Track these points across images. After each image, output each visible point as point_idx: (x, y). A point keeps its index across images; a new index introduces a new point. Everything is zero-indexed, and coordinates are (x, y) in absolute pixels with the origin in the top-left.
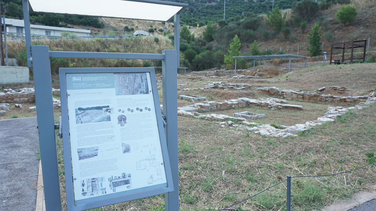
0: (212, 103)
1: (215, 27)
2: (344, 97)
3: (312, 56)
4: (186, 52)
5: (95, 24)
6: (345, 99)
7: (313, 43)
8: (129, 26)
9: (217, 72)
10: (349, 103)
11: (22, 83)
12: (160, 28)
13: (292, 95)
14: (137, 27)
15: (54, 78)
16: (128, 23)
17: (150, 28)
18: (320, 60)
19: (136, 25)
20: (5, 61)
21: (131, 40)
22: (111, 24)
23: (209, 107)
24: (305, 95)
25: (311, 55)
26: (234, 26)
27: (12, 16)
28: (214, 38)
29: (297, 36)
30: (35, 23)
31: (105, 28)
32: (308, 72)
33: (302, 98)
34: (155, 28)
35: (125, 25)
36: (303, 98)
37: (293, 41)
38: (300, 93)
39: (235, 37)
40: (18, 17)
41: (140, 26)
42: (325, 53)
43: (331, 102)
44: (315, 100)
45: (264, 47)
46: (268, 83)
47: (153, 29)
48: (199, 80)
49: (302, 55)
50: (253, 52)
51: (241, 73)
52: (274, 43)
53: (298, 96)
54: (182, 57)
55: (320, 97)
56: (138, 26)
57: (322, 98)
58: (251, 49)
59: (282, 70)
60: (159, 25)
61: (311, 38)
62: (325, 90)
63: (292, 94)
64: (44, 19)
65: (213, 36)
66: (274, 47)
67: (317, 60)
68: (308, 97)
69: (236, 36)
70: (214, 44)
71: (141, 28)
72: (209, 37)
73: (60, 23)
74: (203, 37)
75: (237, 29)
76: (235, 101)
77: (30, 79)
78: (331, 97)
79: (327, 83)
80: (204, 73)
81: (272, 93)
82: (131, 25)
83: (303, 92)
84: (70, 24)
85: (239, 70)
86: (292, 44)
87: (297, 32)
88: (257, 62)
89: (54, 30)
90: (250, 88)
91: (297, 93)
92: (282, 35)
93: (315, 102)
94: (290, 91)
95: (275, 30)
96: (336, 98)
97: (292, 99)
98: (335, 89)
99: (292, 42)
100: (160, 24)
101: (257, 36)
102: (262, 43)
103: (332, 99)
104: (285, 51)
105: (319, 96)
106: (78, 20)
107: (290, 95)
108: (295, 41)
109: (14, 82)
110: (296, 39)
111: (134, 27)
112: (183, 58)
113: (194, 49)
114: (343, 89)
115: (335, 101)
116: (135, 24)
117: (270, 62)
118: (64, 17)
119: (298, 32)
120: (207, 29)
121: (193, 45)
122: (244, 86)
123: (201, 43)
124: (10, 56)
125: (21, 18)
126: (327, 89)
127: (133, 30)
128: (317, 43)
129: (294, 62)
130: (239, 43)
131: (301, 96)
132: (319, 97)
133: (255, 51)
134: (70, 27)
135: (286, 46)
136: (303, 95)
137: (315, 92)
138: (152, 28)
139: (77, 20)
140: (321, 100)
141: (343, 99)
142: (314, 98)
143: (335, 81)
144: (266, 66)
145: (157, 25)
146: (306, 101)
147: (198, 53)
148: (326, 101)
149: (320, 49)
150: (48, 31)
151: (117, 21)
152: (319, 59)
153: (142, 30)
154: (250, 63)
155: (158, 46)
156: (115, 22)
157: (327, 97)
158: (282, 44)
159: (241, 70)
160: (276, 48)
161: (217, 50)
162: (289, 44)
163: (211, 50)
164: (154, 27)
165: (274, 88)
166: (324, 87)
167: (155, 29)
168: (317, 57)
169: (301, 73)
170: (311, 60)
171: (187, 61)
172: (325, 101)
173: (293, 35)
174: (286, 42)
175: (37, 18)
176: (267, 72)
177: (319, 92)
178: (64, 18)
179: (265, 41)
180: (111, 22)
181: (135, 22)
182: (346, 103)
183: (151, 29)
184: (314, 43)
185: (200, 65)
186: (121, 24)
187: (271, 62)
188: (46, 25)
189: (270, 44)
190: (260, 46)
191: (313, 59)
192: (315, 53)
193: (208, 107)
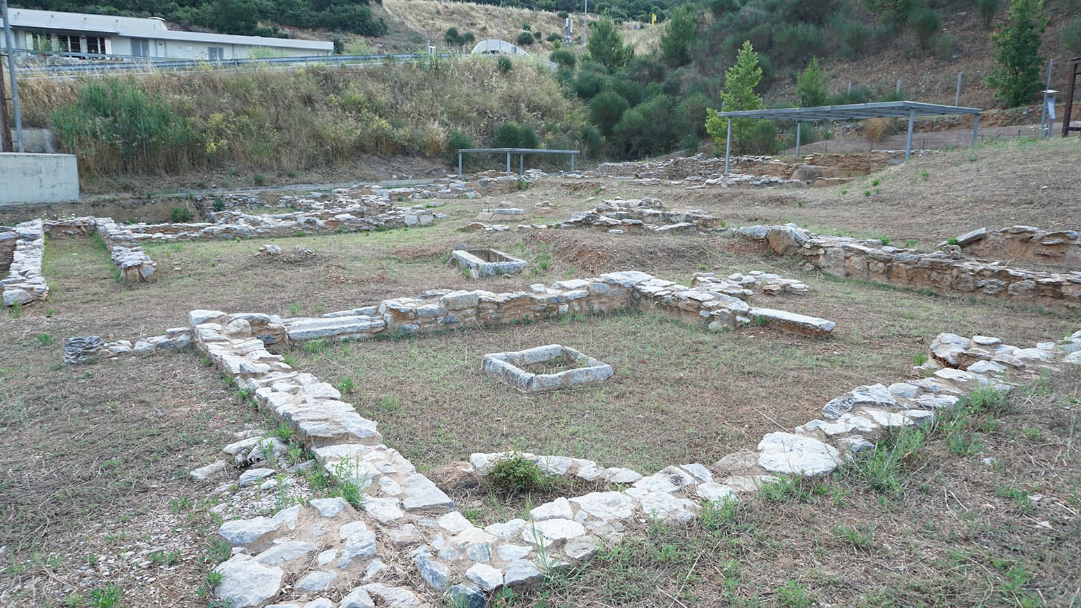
0: (455, 300)
1: (699, 22)
2: (1057, 277)
3: (1005, 108)
4: (593, 100)
5: (359, 25)
6: (1057, 285)
7: (1014, 58)
8: (462, 29)
9: (676, 163)
10: (1072, 305)
11: (52, 204)
12: (552, 32)
13: (847, 258)
14: (484, 29)
15: (157, 188)
16: (459, 18)
17: (522, 31)
18: (1035, 122)
19: (482, 24)
20: (14, 137)
21: (421, 66)
22: (408, 24)
23: (436, 317)
24: (897, 259)
25: (1004, 105)
26: (756, 15)
27: (131, 9)
28: (692, 56)
29: (964, 38)
30: (191, 28)
31: (388, 34)
32: (956, 165)
33: (884, 273)
34: (536, 31)
35: (448, 25)
36: (888, 272)
37: (948, 56)
38: (879, 251)
39: (742, 48)
40: (147, 13)
41: (491, 27)
42: (1050, 96)
43: (996, 295)
44: (935, 281)
45: (846, 78)
46: (800, 205)
47: (529, 35)
48: (593, 191)
49: (972, 106)
50: (804, 97)
51: (751, 166)
52: (880, 66)
53: (868, 263)
54: (582, 115)
55: (955, 272)
56: (487, 26)
57: (963, 275)
58: (800, 85)
59: (883, 157)
60: (548, 23)
61: (1004, 45)
62: (982, 243)
63: (848, 254)
64: (216, 14)
65: (689, 48)
66: (880, 79)
67: (1021, 122)
68: (907, 271)
69: (747, 43)
70: (689, 73)
71: (495, 31)
72: (677, 53)
73: (260, 25)
74: (660, 52)
75: (765, 22)
76: (578, 288)
77: (81, 190)
78: (1000, 272)
79: (1014, 210)
80: (635, 169)
81: (780, 249)
82: (468, 24)
83: (891, 249)
84: (291, 26)
85: (745, 158)
86: (942, 66)
87: (966, 25)
88: (813, 129)
89: (233, 45)
90: (705, 226)
91: (868, 250)
92: (910, 38)
93: (935, 291)
94: (842, 244)
95: (886, 22)
96: (1021, 278)
97: (847, 275)
98: (1026, 240)
99: (943, 59)
100: (552, 18)
101: (828, 45)
102: (841, 66)
103: (1003, 283)
104: (914, 90)
105: (950, 267)
106: (314, 13)
107: (842, 258)
108: (954, 57)
109: (28, 201)
110: (957, 49)
111: (473, 31)
112: (584, 119)
113: (621, 91)
114: (1057, 241)
115: (1014, 289)
116: (479, 20)
117: (857, 130)
118: (272, 8)
119: (970, 24)
120: (673, 29)
121: (623, 78)
122: (688, 219)
123: (647, 73)
124: (33, 123)
125: (155, 14)
126: (992, 237)
127: (470, 38)
128: (1027, 59)
129: (938, 130)
130: (756, 68)
131: (881, 265)
132: (949, 272)
133: (814, 93)
134: (286, 37)
135: (921, 75)
136: (890, 260)
137: (940, 248)
138: (528, 32)
139: (310, 16)
140: (958, 284)
141: (1049, 284)
142: (929, 276)
143: (1046, 201)
144: (842, 143)
145: (543, 23)
146: (899, 285)
147: (633, 105)
148: (978, 289)
149: (1037, 82)
150: (215, 48)
151: (426, 15)
152: (1029, 115)
153: (498, 37)
154: (788, 135)
155: (505, 85)
156: (418, 18)
157: (980, 273)
158: (908, 67)
159: (751, 157)
160: (886, 83)
161: (693, 92)
162: (933, 69)
163: (675, 95)
164: (534, 29)
165: (788, 227)
166: (983, 230)
167: (538, 35)
168: (1025, 110)
169: (929, 171)
170: (1000, 122)
171: (595, 130)
172: (972, 291)
173: (948, 35)
174: (923, 61)
175: (197, 13)
176: (840, 164)
177: (958, 251)
178: (273, 11)
179: (854, 61)
180: (410, 17)
181: (477, 15)
182: (1060, 301)
183: (525, 34)
184: (1016, 61)
185: (635, 141)
186: (439, 23)
187: (859, 130)
188: (221, 31)
189: (869, 69)
190: (834, 77)
191: (1008, 117)
192: (1017, 96)
193: (433, 315)
